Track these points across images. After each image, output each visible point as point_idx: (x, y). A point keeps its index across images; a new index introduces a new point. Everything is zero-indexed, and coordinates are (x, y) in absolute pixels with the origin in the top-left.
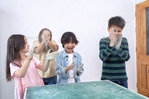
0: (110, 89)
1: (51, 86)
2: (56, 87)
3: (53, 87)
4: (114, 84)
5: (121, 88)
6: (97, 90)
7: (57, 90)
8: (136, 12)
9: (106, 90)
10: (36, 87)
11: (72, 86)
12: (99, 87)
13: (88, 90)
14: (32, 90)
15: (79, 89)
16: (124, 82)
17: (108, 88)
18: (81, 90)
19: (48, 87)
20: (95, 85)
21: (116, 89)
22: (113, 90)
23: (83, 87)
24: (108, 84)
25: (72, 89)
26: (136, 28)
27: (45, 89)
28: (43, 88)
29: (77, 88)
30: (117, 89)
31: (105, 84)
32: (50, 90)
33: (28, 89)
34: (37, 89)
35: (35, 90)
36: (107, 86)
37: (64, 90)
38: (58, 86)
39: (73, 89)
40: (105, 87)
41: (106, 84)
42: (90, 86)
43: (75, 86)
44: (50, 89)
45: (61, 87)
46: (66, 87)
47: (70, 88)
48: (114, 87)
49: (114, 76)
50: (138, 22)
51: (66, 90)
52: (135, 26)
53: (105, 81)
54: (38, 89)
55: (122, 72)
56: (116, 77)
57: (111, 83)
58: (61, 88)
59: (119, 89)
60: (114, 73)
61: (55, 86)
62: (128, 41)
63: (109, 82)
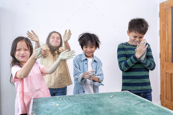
0: (130, 101)
1: (60, 97)
2: (67, 98)
3: (64, 99)
4: (134, 96)
5: (142, 100)
6: (114, 102)
7: (68, 102)
8: (160, 12)
9: (125, 102)
10: (44, 99)
11: (85, 98)
12: (116, 99)
13: (104, 102)
14: (39, 101)
15: (94, 101)
16: (148, 94)
17: (127, 100)
18: (96, 102)
19: (57, 98)
20: (112, 96)
21: (136, 101)
22: (133, 102)
23: (98, 99)
24: (127, 95)
25: (85, 101)
26: (160, 31)
27: (54, 101)
28: (52, 100)
29: (91, 100)
30: (138, 101)
31: (123, 95)
32: (60, 102)
33: (34, 101)
34: (44, 101)
35: (42, 101)
36: (126, 98)
37: (76, 102)
38: (70, 98)
39: (87, 101)
40: (123, 99)
41: (125, 95)
42: (107, 97)
43: (88, 98)
44: (60, 100)
45: (73, 98)
46: (78, 99)
47: (83, 99)
48: (134, 99)
49: (138, 87)
50: (162, 24)
51: (78, 102)
52: (158, 29)
53: (124, 92)
54: (46, 100)
55: (146, 82)
56: (139, 88)
57: (130, 95)
58: (72, 100)
59: (140, 101)
60: (137, 83)
61: (65, 97)
62: (150, 46)
63: (128, 93)
